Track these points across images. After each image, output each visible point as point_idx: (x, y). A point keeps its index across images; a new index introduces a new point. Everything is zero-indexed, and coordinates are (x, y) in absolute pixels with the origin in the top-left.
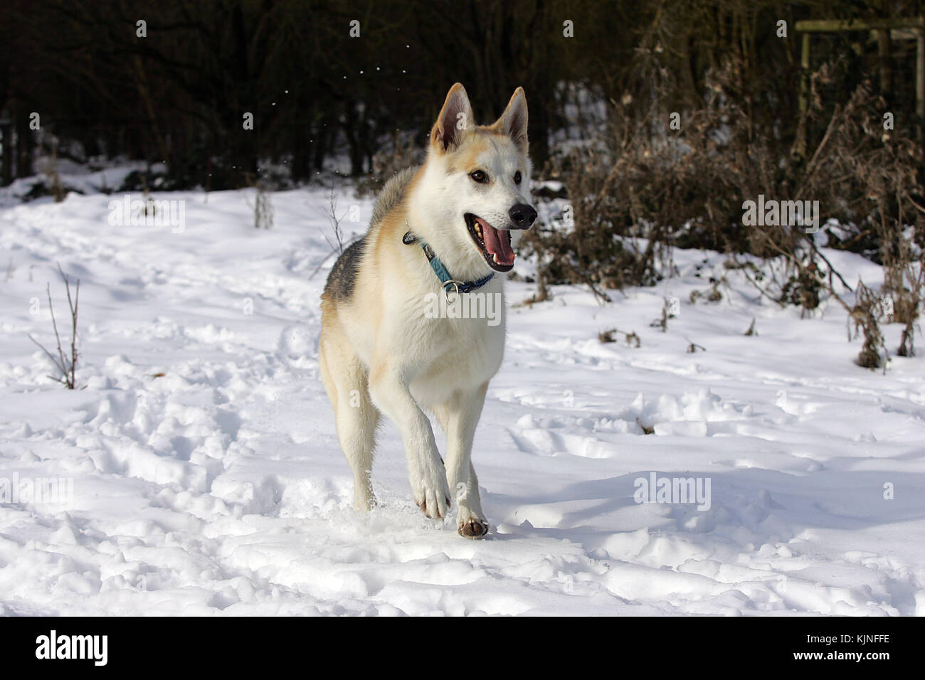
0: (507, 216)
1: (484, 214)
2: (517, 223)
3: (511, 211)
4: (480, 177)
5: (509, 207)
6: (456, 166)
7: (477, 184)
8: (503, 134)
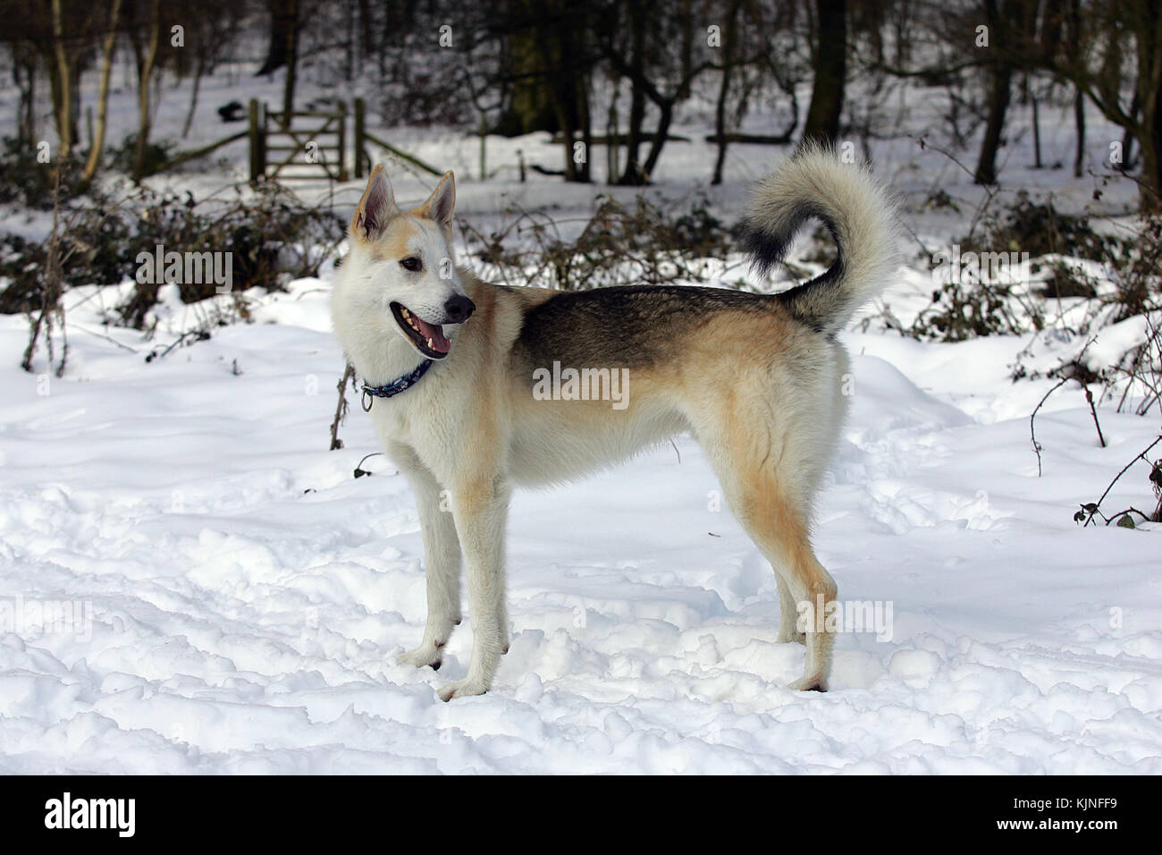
0: (442, 310)
1: (416, 307)
2: (454, 317)
3: (447, 305)
4: (413, 265)
5: (446, 300)
6: (383, 252)
7: (409, 272)
8: (430, 218)
